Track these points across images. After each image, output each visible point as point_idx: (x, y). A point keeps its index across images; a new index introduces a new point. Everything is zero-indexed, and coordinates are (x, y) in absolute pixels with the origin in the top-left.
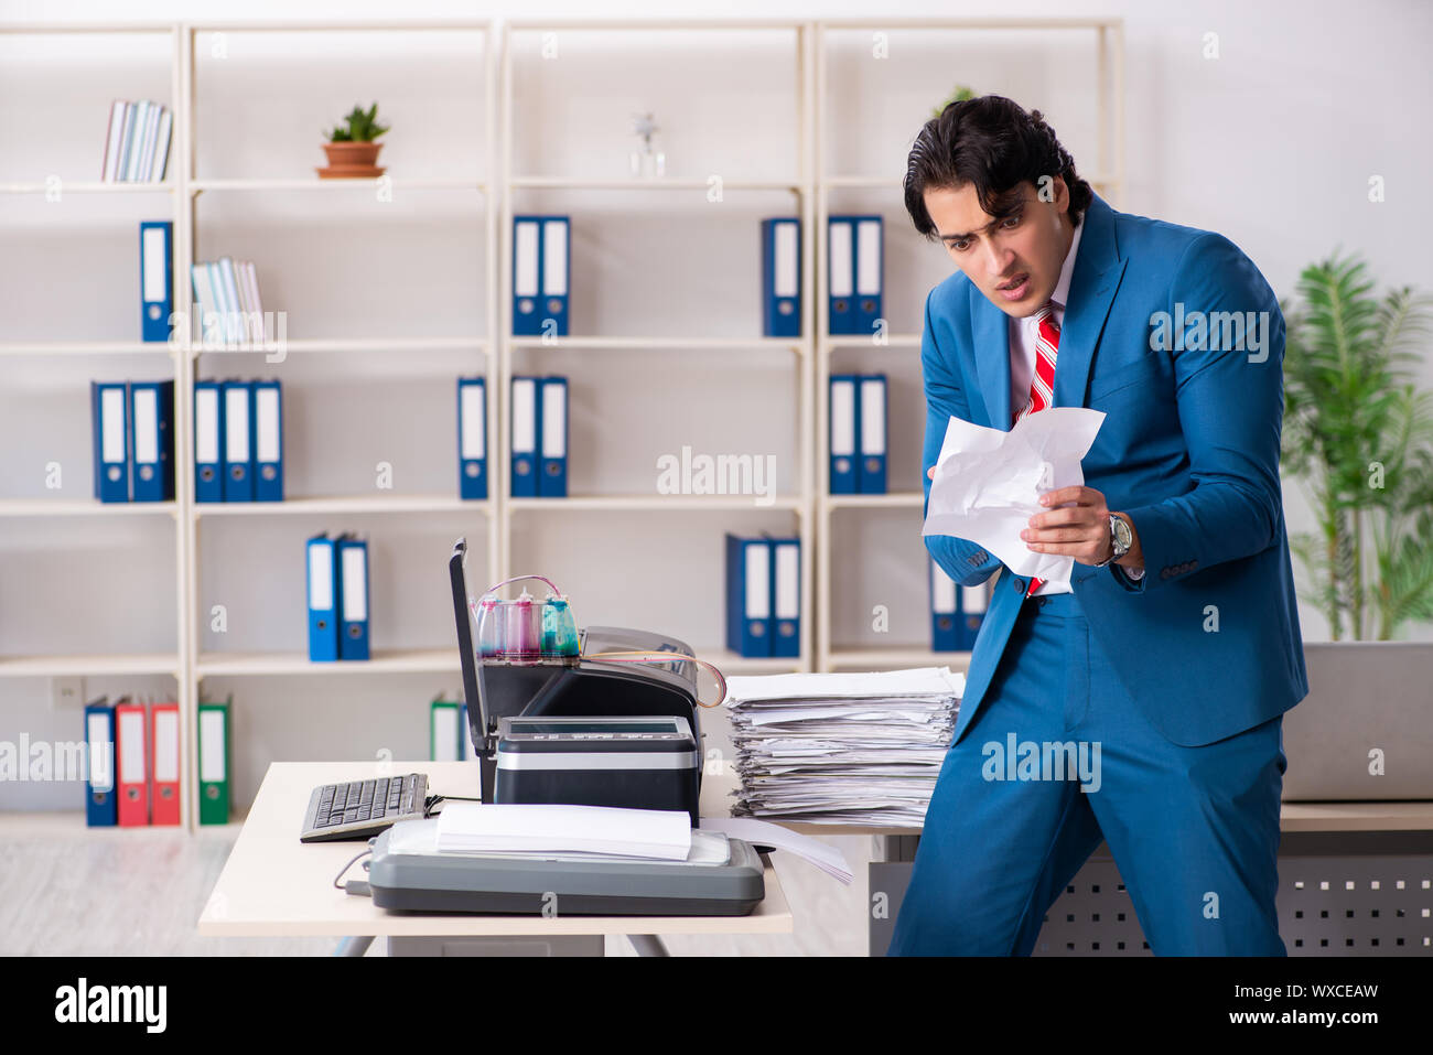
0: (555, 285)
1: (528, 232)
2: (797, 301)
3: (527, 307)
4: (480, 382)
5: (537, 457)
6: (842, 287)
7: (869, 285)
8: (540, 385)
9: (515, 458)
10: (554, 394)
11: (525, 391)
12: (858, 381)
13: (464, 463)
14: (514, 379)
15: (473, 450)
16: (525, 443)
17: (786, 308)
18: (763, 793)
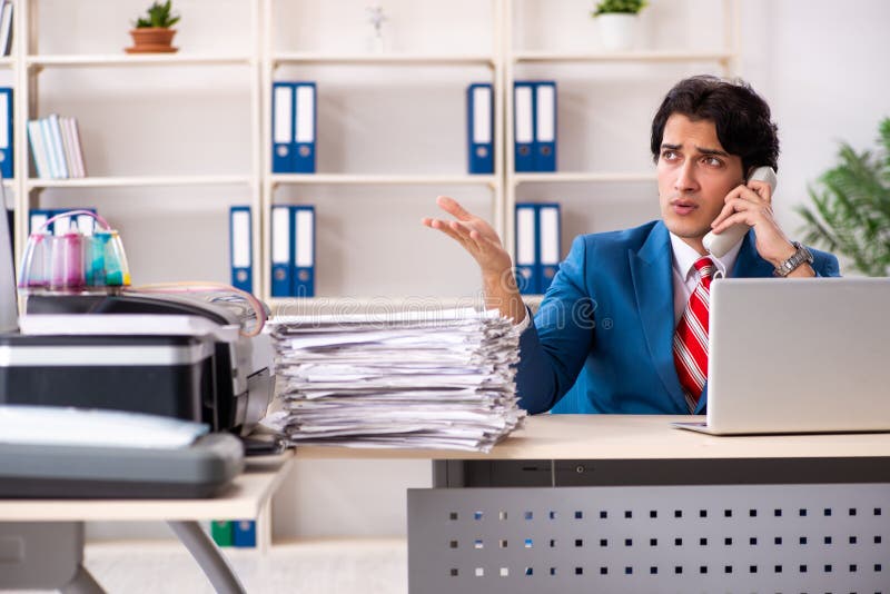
0: (305, 134)
1: (284, 95)
2: (491, 147)
3: (283, 152)
4: (247, 209)
5: (291, 267)
6: (525, 136)
7: (546, 134)
8: (293, 211)
9: (274, 268)
10: (304, 219)
11: (282, 216)
12: (537, 208)
13: (235, 271)
14: (273, 207)
15: (241, 260)
16: (282, 256)
17: (482, 152)
18: (299, 417)
